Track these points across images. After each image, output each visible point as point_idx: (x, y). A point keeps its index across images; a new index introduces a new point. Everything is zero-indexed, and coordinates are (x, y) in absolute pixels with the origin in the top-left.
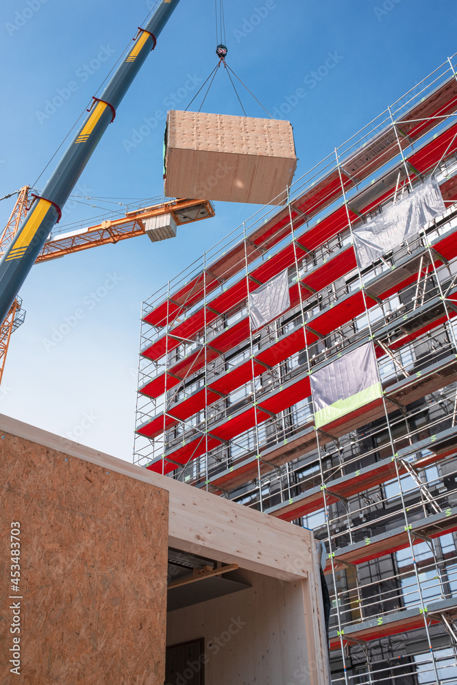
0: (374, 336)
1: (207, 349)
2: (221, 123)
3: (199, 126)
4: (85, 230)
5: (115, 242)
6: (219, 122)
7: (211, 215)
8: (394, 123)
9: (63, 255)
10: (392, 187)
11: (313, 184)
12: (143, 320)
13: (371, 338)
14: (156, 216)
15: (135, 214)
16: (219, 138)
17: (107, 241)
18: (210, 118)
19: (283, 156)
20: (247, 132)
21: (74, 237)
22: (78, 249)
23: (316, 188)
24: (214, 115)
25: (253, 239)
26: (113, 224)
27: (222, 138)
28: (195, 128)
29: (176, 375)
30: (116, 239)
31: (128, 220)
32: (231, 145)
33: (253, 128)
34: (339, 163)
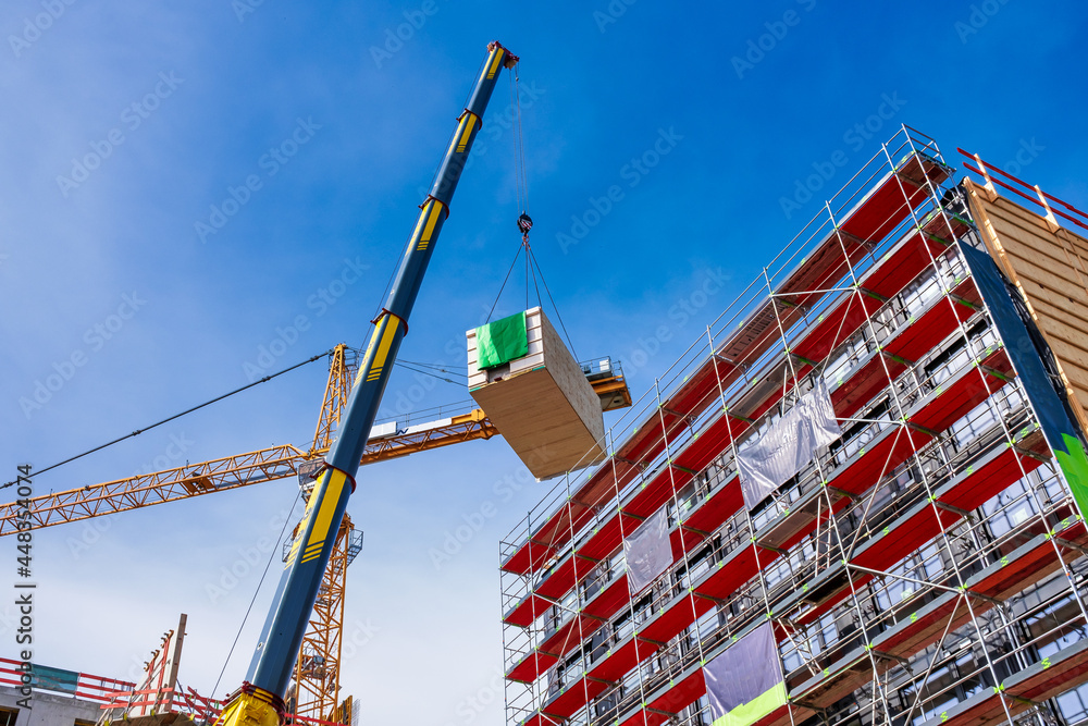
0: (772, 613)
1: (583, 618)
4: (447, 422)
5: (488, 438)
7: (628, 403)
8: (771, 295)
10: (778, 387)
11: (686, 379)
12: (502, 569)
13: (768, 616)
17: (477, 435)
21: (431, 430)
22: (432, 445)
23: (691, 382)
25: (624, 454)
29: (551, 651)
30: (490, 434)
34: (713, 350)
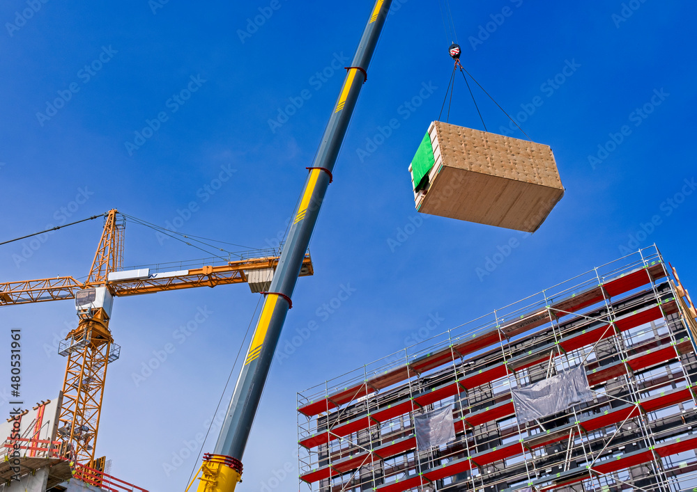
2: (487, 141)
3: (466, 142)
4: (185, 272)
5: (212, 286)
6: (485, 140)
9: (155, 292)
14: (259, 269)
15: (237, 265)
16: (488, 159)
17: (205, 284)
18: (475, 134)
19: (551, 186)
20: (513, 155)
21: (173, 277)
22: (173, 287)
24: (478, 131)
26: (215, 270)
27: (491, 159)
28: (463, 145)
30: (214, 284)
31: (231, 269)
32: (501, 169)
33: (518, 151)
